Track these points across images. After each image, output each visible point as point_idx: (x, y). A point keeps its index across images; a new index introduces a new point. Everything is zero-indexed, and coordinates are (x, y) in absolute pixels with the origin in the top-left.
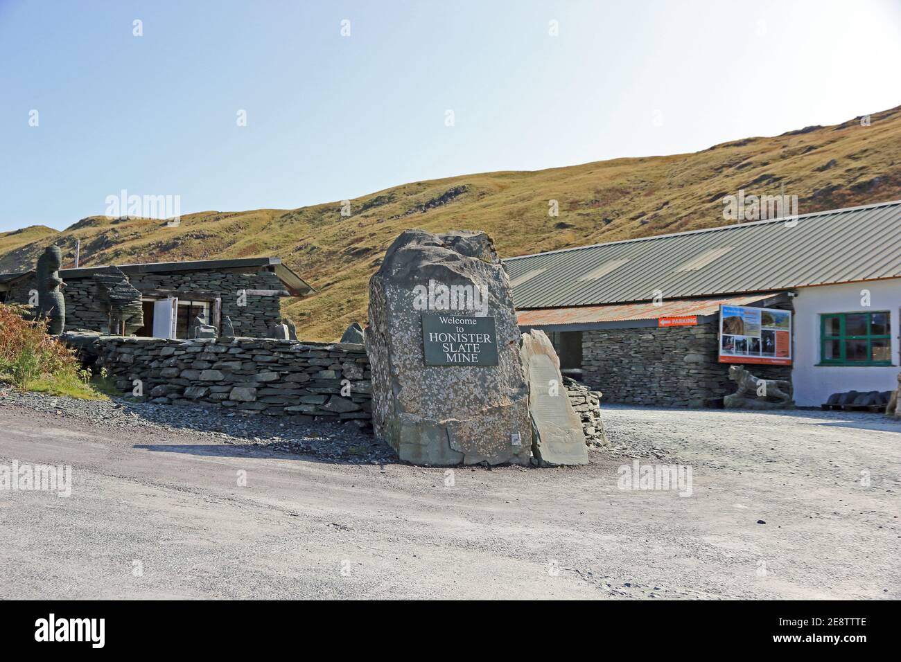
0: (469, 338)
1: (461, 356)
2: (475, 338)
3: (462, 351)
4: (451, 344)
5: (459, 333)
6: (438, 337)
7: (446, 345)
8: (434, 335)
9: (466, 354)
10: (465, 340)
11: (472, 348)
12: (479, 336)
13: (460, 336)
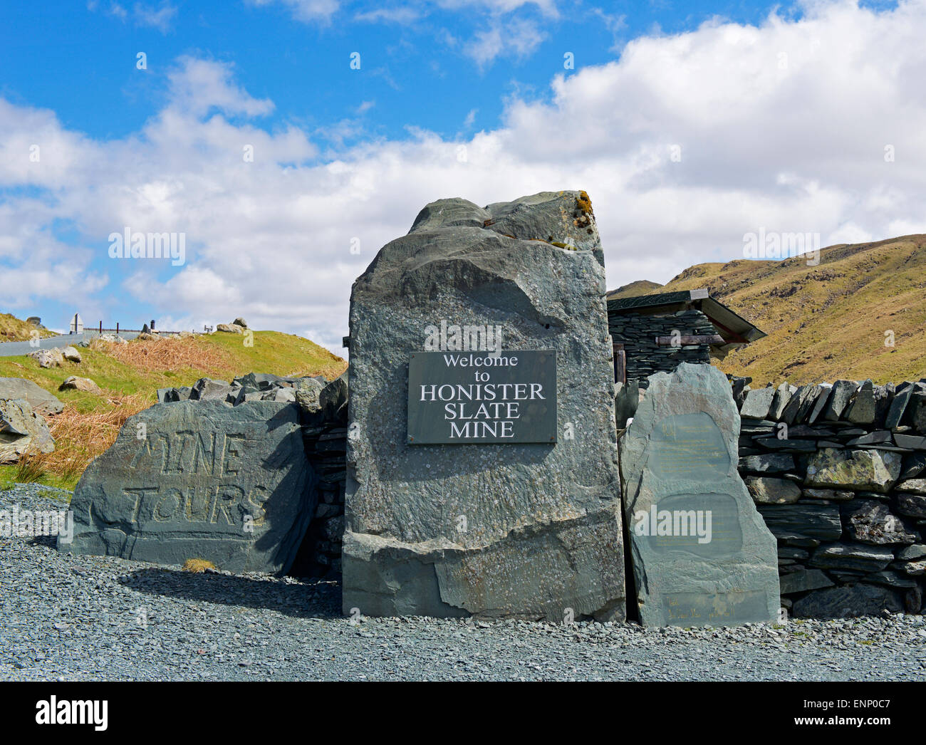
0: (499, 392)
1: (480, 426)
2: (511, 392)
3: (482, 417)
4: (462, 405)
5: (481, 382)
6: (436, 393)
7: (450, 407)
8: (428, 389)
9: (490, 423)
10: (490, 396)
11: (503, 411)
12: (520, 388)
13: (482, 389)
